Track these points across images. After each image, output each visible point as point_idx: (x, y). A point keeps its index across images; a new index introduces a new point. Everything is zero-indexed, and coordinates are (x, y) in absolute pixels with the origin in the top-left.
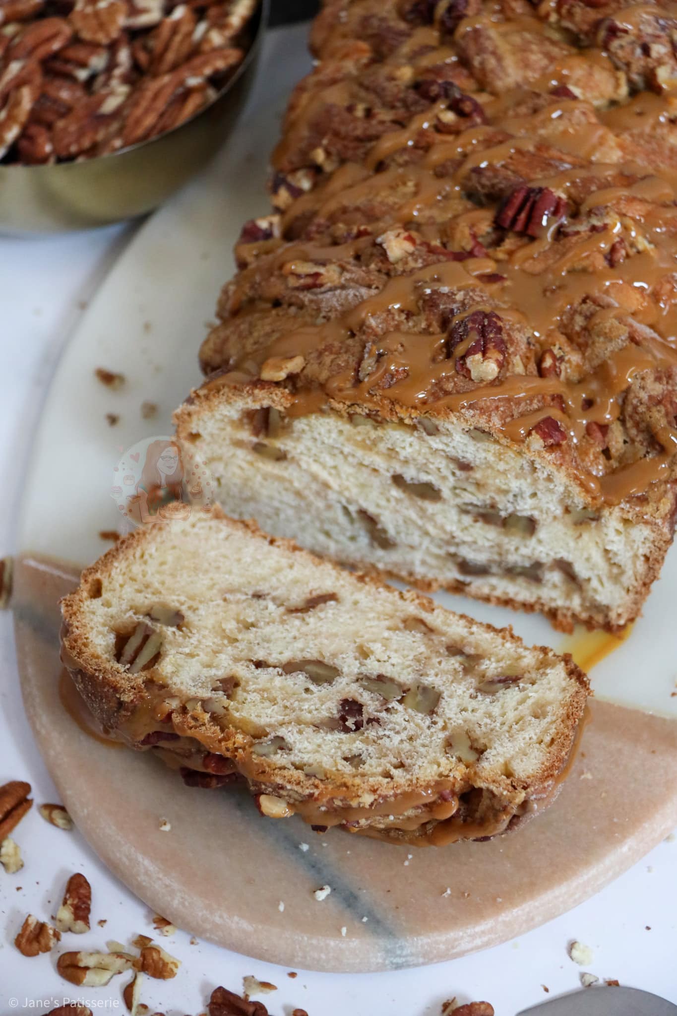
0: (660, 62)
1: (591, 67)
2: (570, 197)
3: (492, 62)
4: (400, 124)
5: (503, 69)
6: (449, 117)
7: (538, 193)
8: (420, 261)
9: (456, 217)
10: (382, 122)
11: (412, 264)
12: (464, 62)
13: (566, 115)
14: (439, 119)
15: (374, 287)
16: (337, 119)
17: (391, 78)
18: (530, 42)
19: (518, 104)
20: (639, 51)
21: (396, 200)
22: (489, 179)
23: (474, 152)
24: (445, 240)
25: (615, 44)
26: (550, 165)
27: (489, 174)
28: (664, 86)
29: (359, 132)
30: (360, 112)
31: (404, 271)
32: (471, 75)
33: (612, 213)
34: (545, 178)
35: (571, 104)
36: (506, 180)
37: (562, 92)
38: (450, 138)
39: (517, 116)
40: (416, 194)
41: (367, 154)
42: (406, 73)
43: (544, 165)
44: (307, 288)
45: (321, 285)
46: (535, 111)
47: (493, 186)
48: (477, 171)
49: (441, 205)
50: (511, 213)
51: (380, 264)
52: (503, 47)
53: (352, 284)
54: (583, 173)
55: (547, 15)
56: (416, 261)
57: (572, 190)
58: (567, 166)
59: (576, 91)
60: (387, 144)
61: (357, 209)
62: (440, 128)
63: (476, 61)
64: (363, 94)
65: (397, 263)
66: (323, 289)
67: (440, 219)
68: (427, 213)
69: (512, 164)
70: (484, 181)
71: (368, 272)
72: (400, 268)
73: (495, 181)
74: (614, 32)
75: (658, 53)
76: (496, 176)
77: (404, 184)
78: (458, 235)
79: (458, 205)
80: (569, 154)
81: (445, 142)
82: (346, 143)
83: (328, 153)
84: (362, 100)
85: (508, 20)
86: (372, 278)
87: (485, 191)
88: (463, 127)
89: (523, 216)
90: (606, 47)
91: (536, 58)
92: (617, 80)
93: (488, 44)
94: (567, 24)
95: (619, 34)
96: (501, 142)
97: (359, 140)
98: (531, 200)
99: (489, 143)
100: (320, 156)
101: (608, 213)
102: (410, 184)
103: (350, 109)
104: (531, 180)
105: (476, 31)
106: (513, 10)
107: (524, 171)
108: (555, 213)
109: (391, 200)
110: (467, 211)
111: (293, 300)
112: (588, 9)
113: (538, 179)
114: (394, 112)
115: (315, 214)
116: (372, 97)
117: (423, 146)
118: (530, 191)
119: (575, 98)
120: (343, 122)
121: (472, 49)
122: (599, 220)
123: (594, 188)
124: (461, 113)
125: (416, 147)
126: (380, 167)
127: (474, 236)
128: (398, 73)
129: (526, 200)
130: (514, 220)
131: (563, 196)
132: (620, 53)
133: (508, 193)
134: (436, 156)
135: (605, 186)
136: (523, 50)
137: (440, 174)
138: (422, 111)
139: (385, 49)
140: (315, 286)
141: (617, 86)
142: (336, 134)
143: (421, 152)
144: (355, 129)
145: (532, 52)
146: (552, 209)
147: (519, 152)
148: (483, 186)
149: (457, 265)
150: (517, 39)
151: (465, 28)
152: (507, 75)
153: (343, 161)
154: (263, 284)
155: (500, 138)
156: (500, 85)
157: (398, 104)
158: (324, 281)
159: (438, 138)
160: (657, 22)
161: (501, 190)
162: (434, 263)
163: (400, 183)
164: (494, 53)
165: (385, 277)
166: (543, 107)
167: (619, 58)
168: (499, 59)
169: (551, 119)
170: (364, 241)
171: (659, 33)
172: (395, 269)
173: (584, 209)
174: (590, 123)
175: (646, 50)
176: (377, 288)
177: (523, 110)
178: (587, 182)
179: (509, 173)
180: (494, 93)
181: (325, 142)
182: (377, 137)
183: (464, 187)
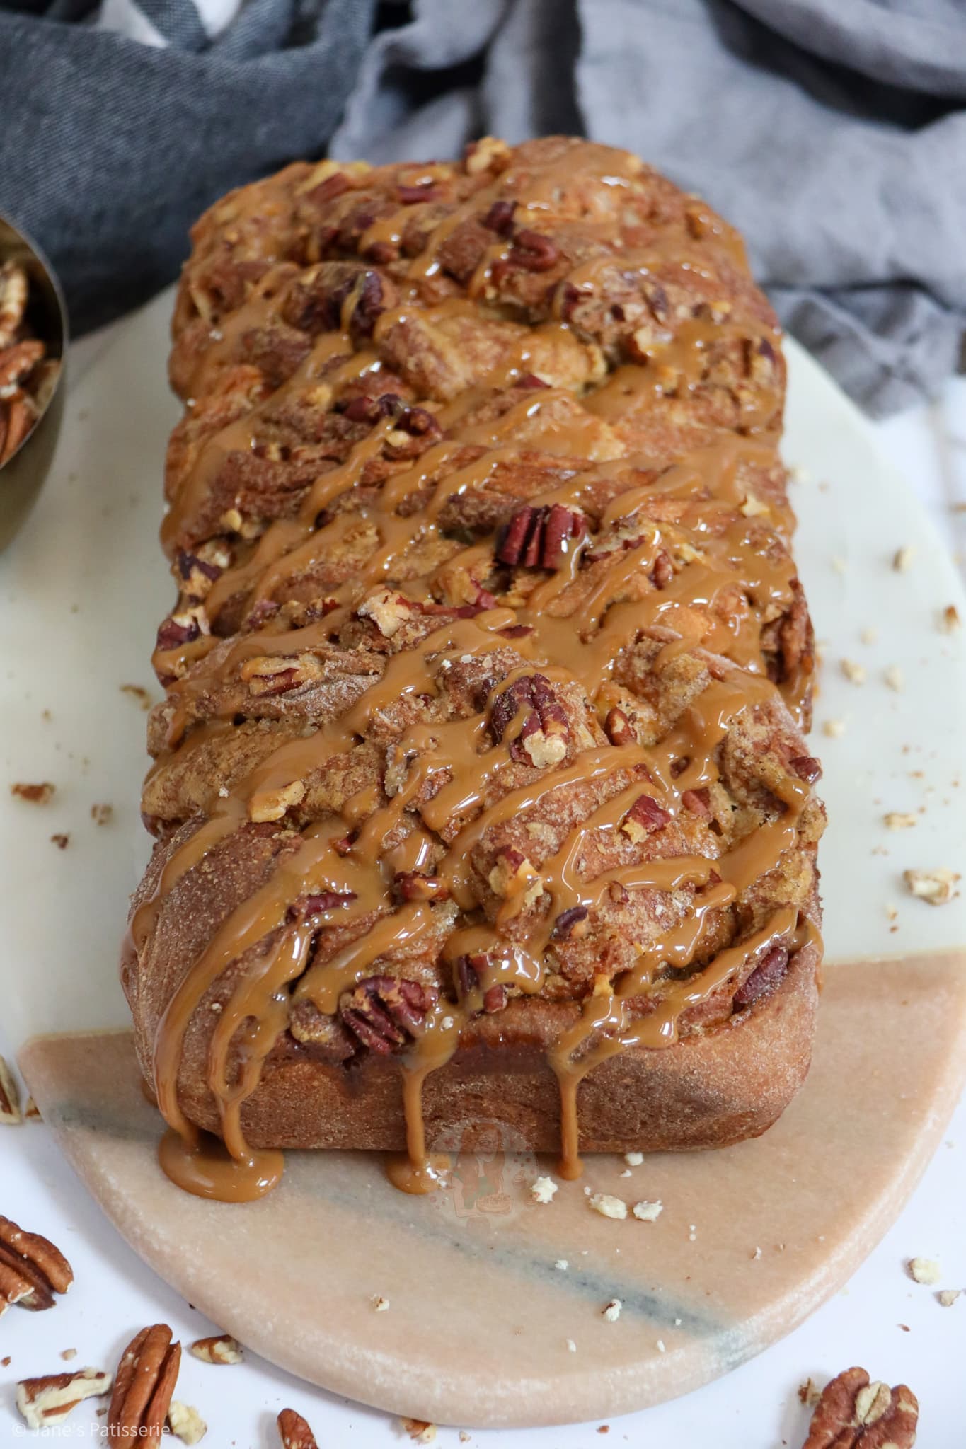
0: (637, 325)
1: (555, 346)
2: (586, 511)
3: (431, 362)
4: (336, 459)
5: (448, 368)
6: (401, 439)
7: (546, 514)
8: (422, 627)
9: (443, 563)
10: (310, 462)
11: (413, 634)
12: (392, 367)
13: (545, 411)
14: (387, 444)
15: (371, 672)
16: (247, 469)
17: (306, 404)
18: (472, 329)
19: (478, 407)
20: (608, 317)
21: (358, 557)
22: (474, 507)
23: (442, 478)
24: (438, 595)
25: (578, 313)
26: (547, 475)
27: (473, 500)
28: (649, 354)
29: (283, 479)
30: (274, 453)
31: (405, 644)
32: (406, 382)
33: (645, 522)
34: (545, 492)
35: (547, 394)
36: (498, 506)
37: (528, 383)
38: (409, 465)
39: (480, 422)
40: (381, 543)
41: (299, 506)
42: (324, 395)
43: (539, 477)
44: (281, 691)
45: (299, 684)
46: (502, 412)
47: (481, 515)
48: (455, 499)
49: (419, 551)
50: (517, 545)
51: (370, 642)
52: (441, 341)
53: (339, 674)
54: (593, 478)
55: (482, 292)
56: (416, 628)
57: (585, 502)
58: (570, 473)
59: (546, 378)
60: (326, 488)
61: (308, 578)
62: (391, 454)
63: (411, 364)
64: (272, 430)
65: (393, 636)
66: (301, 689)
67: (422, 571)
68: (403, 566)
69: (499, 483)
70: (469, 511)
71: (358, 655)
72: (398, 641)
73: (484, 508)
74: (574, 297)
75: (634, 314)
76: (482, 503)
77: (362, 534)
78: (455, 587)
79: (444, 548)
80: (565, 458)
81: (403, 472)
82: (267, 496)
83: (245, 515)
84: (274, 439)
85: (430, 306)
86: (366, 661)
87: (472, 523)
88: (421, 449)
89: (534, 545)
90: (567, 318)
91: (485, 346)
92: (590, 356)
93: (419, 339)
94: (508, 298)
95: (582, 299)
96: (475, 459)
97: (284, 489)
98: (540, 523)
99: (461, 462)
100: (234, 520)
101: (640, 523)
102: (371, 533)
103: (260, 452)
104: (528, 500)
105: (402, 326)
106: (435, 293)
107: (517, 489)
108: (575, 533)
109: (350, 558)
110: (456, 553)
111: (263, 710)
112: (533, 275)
113: (540, 497)
114: (321, 446)
115: (250, 594)
116: (287, 432)
117: (375, 483)
118: (535, 512)
119: (549, 387)
120: (255, 471)
121: (401, 351)
122: (632, 534)
123: (611, 494)
124: (414, 432)
125: (364, 485)
126: (322, 520)
127: (477, 584)
128: (313, 396)
129: (532, 524)
130: (524, 553)
131: (579, 511)
132: (586, 323)
133: (506, 520)
134: (395, 492)
135: (622, 490)
136: (464, 340)
137: (406, 512)
138: (362, 438)
139: (284, 369)
140: (291, 686)
141: (591, 363)
142: (252, 488)
143: (374, 490)
144: (275, 477)
145: (476, 339)
146: (570, 530)
147: (503, 466)
148: (468, 518)
149: (467, 624)
150: (454, 327)
151: (383, 326)
152: (453, 374)
153: (268, 522)
154: (214, 697)
155: (472, 453)
156: (446, 388)
157: (325, 435)
158: (302, 678)
159: (392, 468)
160: (622, 275)
161: (493, 518)
162: (440, 627)
163: (356, 535)
164: (430, 349)
165: (381, 657)
166: (512, 405)
167: (586, 330)
168: (440, 356)
169: (527, 419)
170: (336, 616)
171: (627, 289)
172: (391, 644)
173: (608, 521)
174: (575, 416)
175: (618, 313)
176: (375, 673)
177: (486, 413)
178: (600, 487)
179: (499, 495)
180: (440, 400)
181: (238, 500)
182: (311, 482)
183: (440, 523)
